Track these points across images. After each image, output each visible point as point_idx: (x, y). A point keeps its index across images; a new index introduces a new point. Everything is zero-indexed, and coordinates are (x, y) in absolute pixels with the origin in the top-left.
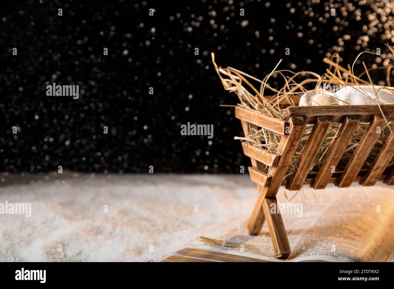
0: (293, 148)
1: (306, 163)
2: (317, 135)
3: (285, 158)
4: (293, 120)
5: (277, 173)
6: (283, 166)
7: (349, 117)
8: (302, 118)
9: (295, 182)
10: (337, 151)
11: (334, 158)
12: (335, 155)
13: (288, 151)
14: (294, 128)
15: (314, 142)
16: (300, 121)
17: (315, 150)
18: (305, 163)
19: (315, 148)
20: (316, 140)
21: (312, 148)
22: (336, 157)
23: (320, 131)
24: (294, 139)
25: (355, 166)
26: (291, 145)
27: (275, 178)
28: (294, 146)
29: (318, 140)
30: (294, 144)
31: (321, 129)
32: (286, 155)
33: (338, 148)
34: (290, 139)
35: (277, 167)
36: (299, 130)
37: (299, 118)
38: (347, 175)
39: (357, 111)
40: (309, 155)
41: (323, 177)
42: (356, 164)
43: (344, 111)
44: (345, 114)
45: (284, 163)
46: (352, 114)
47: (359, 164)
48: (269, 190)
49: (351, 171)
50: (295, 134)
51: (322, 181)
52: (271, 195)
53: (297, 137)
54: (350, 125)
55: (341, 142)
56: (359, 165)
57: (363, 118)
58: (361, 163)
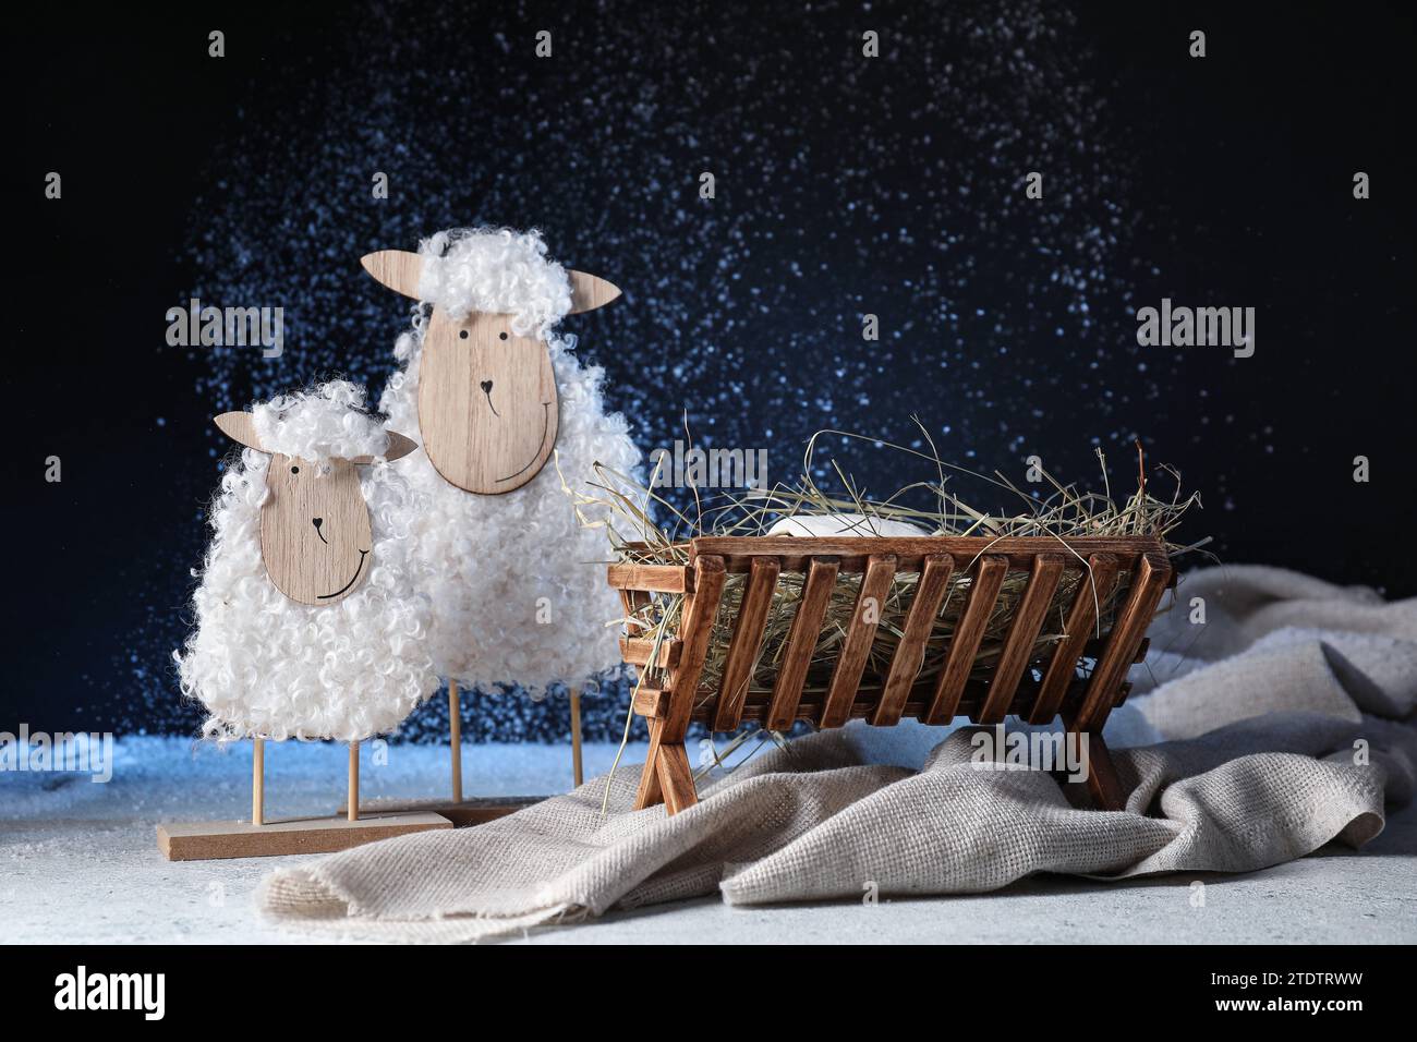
0: (705, 624)
1: (742, 664)
2: (755, 596)
3: (693, 647)
4: (701, 562)
5: (680, 684)
6: (691, 667)
7: (816, 558)
8: (720, 559)
9: (724, 708)
10: (801, 635)
11: (797, 654)
12: (800, 645)
13: (697, 631)
14: (704, 576)
15: (751, 613)
16: (717, 563)
17: (756, 633)
18: (738, 662)
19: (755, 626)
20: (754, 608)
21: (749, 627)
22: (802, 650)
23: (760, 588)
24: (706, 602)
25: (847, 672)
26: (702, 616)
27: (677, 694)
28: (708, 618)
29: (759, 608)
30: (707, 613)
31: (762, 583)
32: (693, 640)
33: (803, 629)
34: (697, 602)
35: (677, 667)
36: (713, 581)
37: (714, 557)
38: (834, 696)
39: (836, 548)
40: (744, 645)
41: (783, 698)
42: (848, 668)
43: (808, 548)
44: (810, 553)
45: (692, 658)
46: (824, 553)
47: (854, 669)
48: (667, 724)
49: (839, 685)
50: (707, 590)
51: (782, 707)
52: (672, 739)
53: (711, 597)
54: (820, 574)
55: (808, 613)
56: (856, 672)
57: (849, 562)
58: (859, 667)
